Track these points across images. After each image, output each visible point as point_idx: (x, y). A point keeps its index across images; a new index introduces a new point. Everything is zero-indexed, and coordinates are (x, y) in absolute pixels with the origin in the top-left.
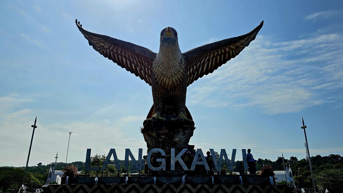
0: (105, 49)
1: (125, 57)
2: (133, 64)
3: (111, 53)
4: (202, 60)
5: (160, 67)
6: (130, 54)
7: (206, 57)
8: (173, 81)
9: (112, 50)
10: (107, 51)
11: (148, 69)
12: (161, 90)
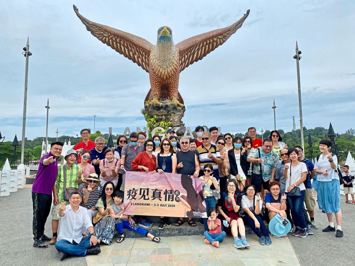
0: (104, 37)
1: (124, 45)
2: (131, 52)
3: (110, 41)
4: (192, 50)
5: (157, 59)
6: (128, 44)
7: (196, 47)
8: (168, 72)
9: (112, 39)
10: (106, 38)
11: (145, 58)
12: (158, 79)
